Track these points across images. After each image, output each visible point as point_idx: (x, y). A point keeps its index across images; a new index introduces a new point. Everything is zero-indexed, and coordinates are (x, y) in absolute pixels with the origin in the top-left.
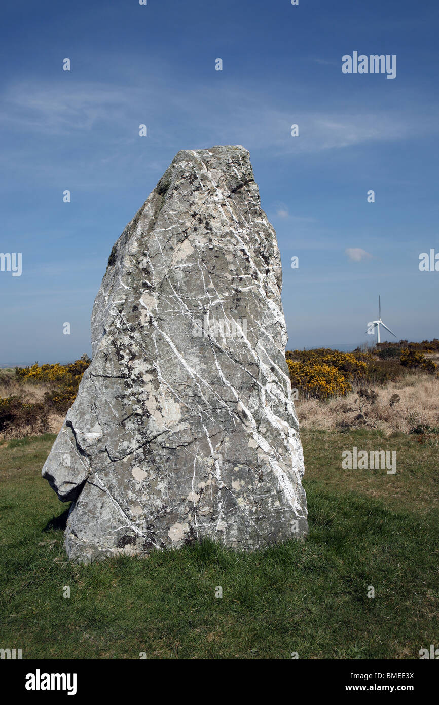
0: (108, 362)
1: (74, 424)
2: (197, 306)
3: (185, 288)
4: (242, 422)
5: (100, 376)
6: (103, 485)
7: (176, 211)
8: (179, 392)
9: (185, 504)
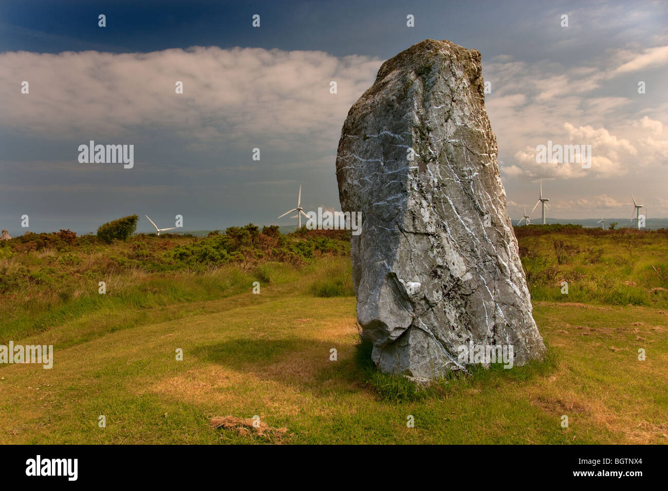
0: (416, 220)
1: (398, 275)
2: (464, 176)
3: (455, 160)
4: (502, 272)
5: (411, 232)
6: (427, 328)
7: (442, 93)
8: (461, 247)
9: (486, 340)
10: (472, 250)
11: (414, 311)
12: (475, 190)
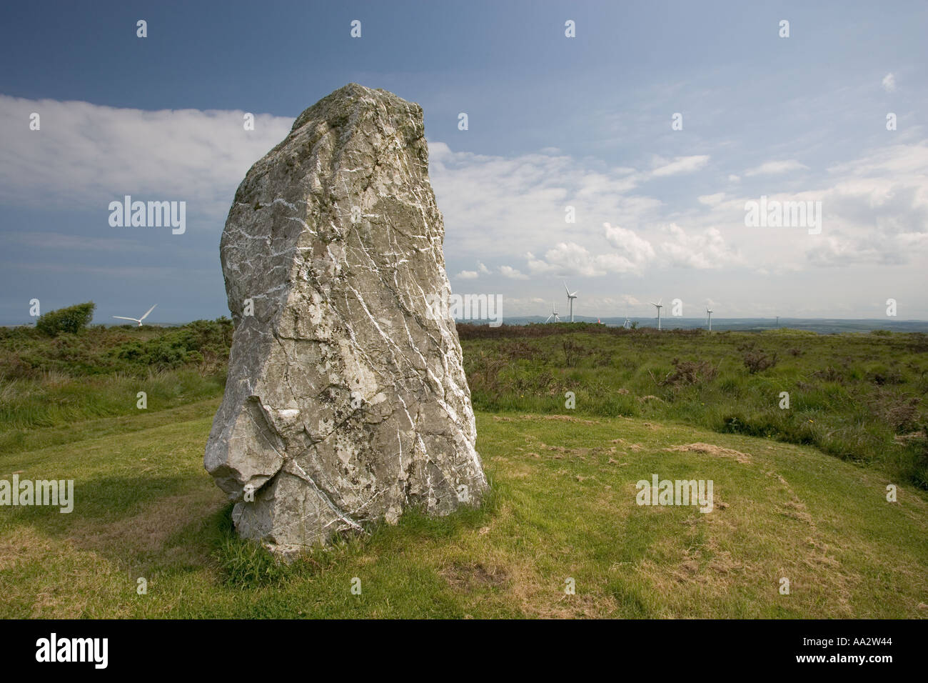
0: (300, 321)
1: (262, 399)
2: (385, 263)
3: (372, 241)
4: (432, 391)
5: (291, 339)
6: (305, 473)
7: (360, 151)
8: (372, 358)
9: (396, 484)
10: (389, 362)
11: (286, 450)
12: (399, 282)
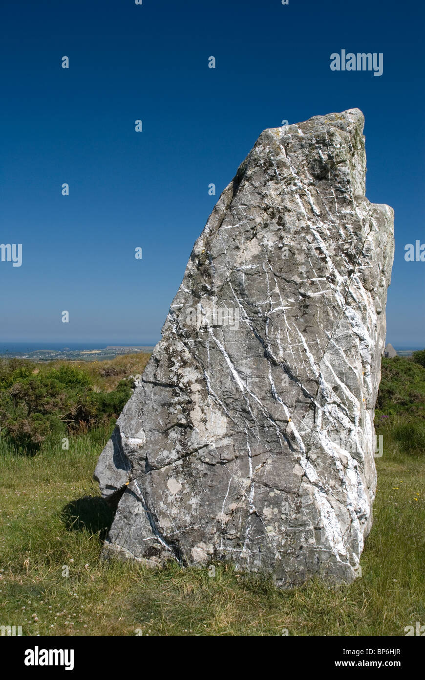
0: (159, 368)
1: (121, 428)
2: (256, 313)
3: (246, 292)
5: (150, 382)
6: (140, 492)
8: (227, 405)
10: (244, 410)
12: (270, 331)
